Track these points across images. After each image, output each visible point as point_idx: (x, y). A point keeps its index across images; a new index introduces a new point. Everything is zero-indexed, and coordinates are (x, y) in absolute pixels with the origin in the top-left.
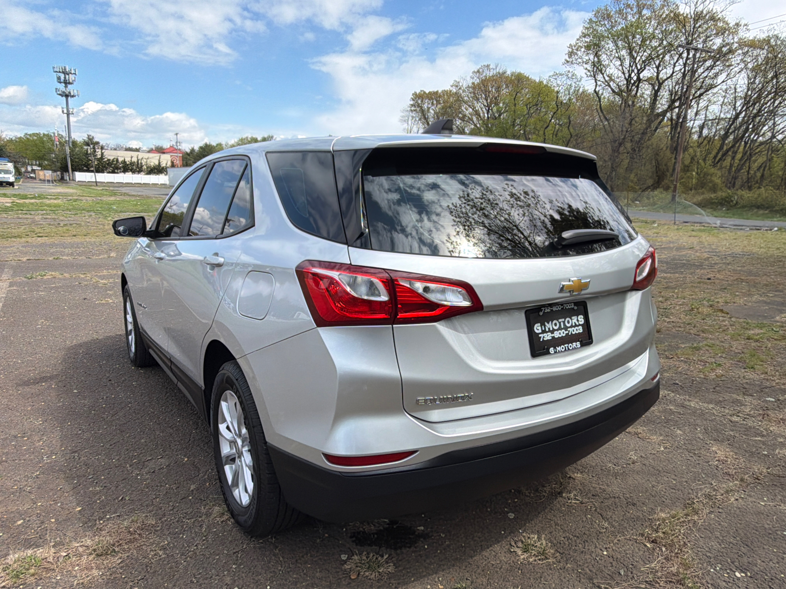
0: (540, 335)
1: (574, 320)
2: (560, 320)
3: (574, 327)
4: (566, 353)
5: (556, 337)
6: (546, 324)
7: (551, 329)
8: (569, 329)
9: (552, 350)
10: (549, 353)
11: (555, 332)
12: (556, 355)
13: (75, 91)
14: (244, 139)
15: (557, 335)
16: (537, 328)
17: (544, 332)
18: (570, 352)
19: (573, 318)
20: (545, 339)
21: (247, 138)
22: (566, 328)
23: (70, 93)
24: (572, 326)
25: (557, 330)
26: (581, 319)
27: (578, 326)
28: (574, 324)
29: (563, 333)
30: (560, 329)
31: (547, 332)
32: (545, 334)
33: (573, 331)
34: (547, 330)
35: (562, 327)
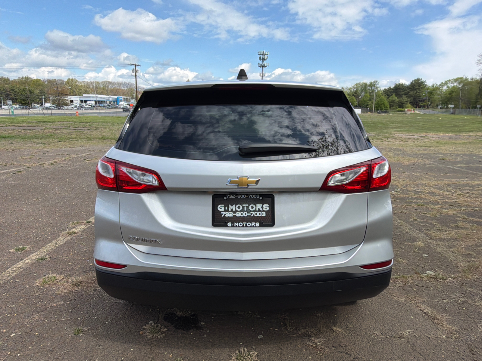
0: (222, 213)
1: (259, 206)
2: (244, 205)
3: (258, 211)
4: (243, 228)
5: (237, 216)
6: (230, 206)
7: (234, 210)
8: (251, 213)
9: (230, 224)
10: (227, 226)
11: (237, 213)
12: (233, 228)
13: (267, 64)
14: (358, 84)
15: (238, 214)
16: (221, 208)
17: (225, 211)
18: (246, 228)
19: (257, 205)
20: (226, 216)
21: (360, 83)
22: (249, 211)
23: (264, 65)
24: (255, 211)
25: (240, 211)
26: (266, 207)
27: (262, 211)
28: (257, 210)
29: (246, 214)
30: (243, 210)
31: (229, 212)
32: (226, 213)
33: (256, 214)
34: (230, 210)
35: (245, 209)
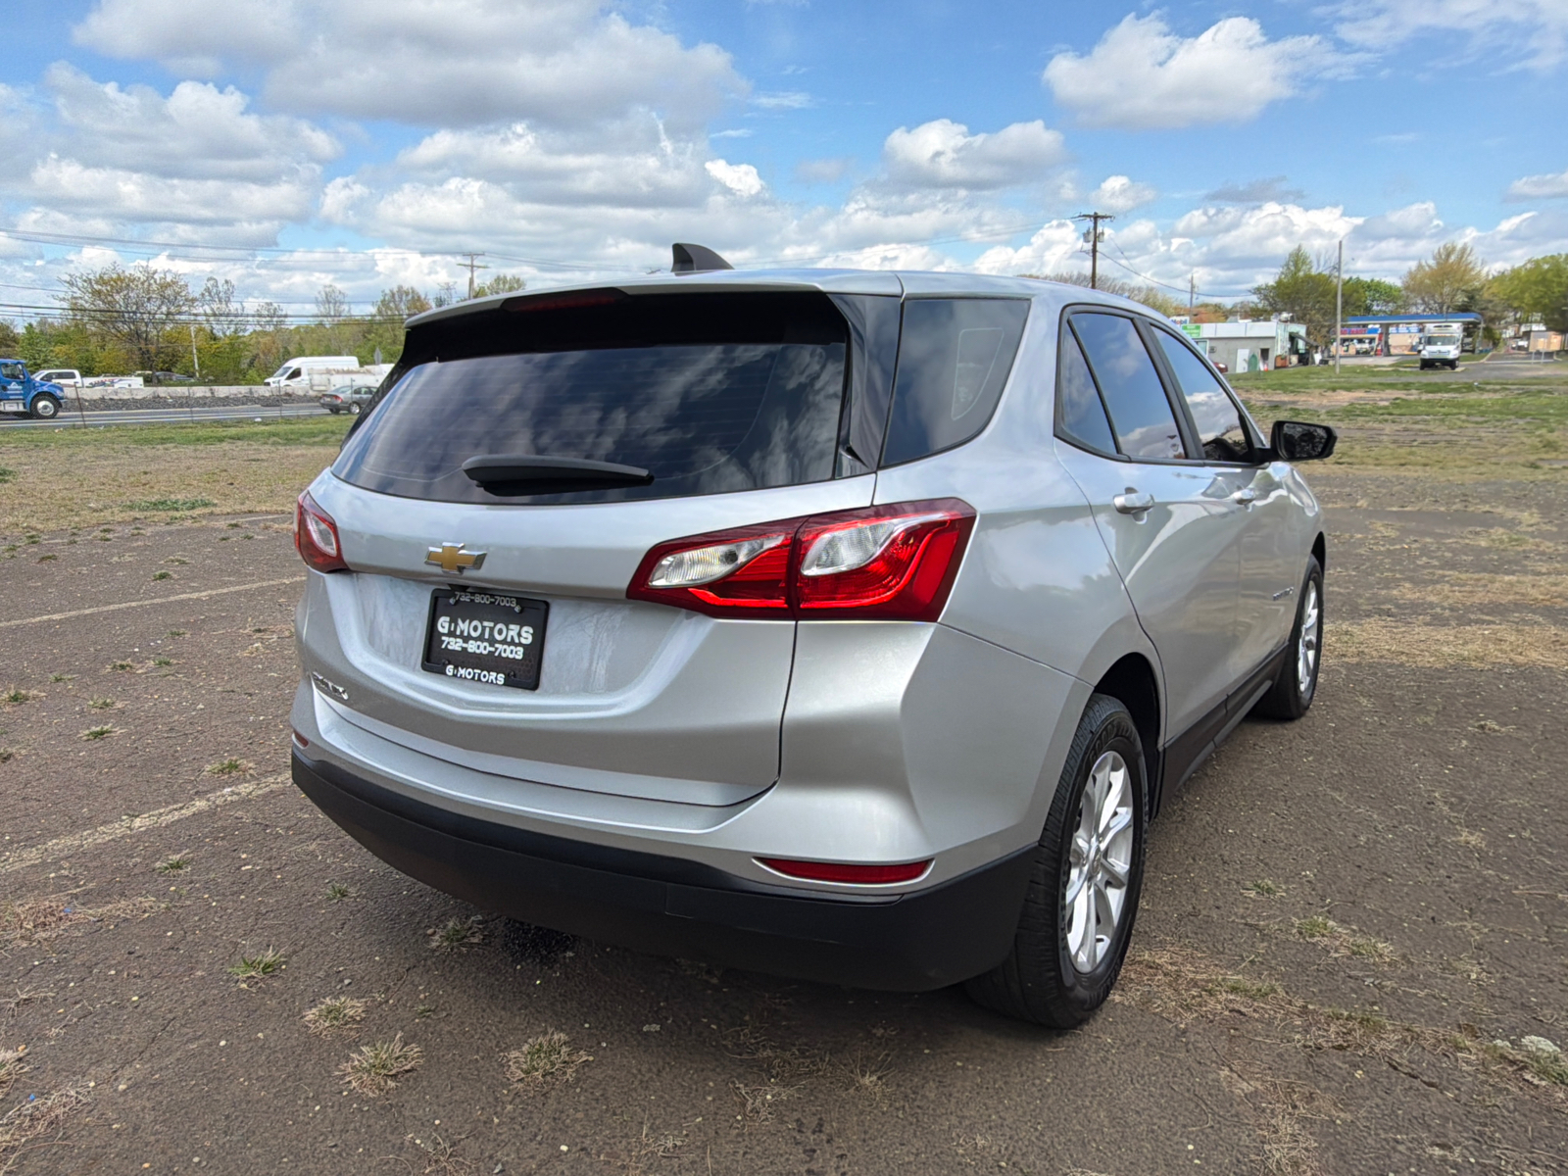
0: (444, 638)
1: (514, 628)
2: (486, 624)
3: (509, 644)
4: (472, 683)
5: (470, 650)
6: (460, 622)
7: (466, 634)
8: (497, 645)
9: (450, 669)
10: (445, 674)
11: (471, 642)
12: (455, 680)
15: (472, 647)
16: (443, 624)
17: (451, 634)
18: (479, 685)
19: (512, 626)
20: (450, 647)
22: (492, 641)
24: (504, 642)
25: (476, 639)
26: (527, 635)
27: (516, 645)
28: (509, 639)
29: (485, 648)
30: (481, 638)
31: (456, 637)
32: (452, 639)
33: (505, 651)
34: (458, 633)
35: (487, 636)
